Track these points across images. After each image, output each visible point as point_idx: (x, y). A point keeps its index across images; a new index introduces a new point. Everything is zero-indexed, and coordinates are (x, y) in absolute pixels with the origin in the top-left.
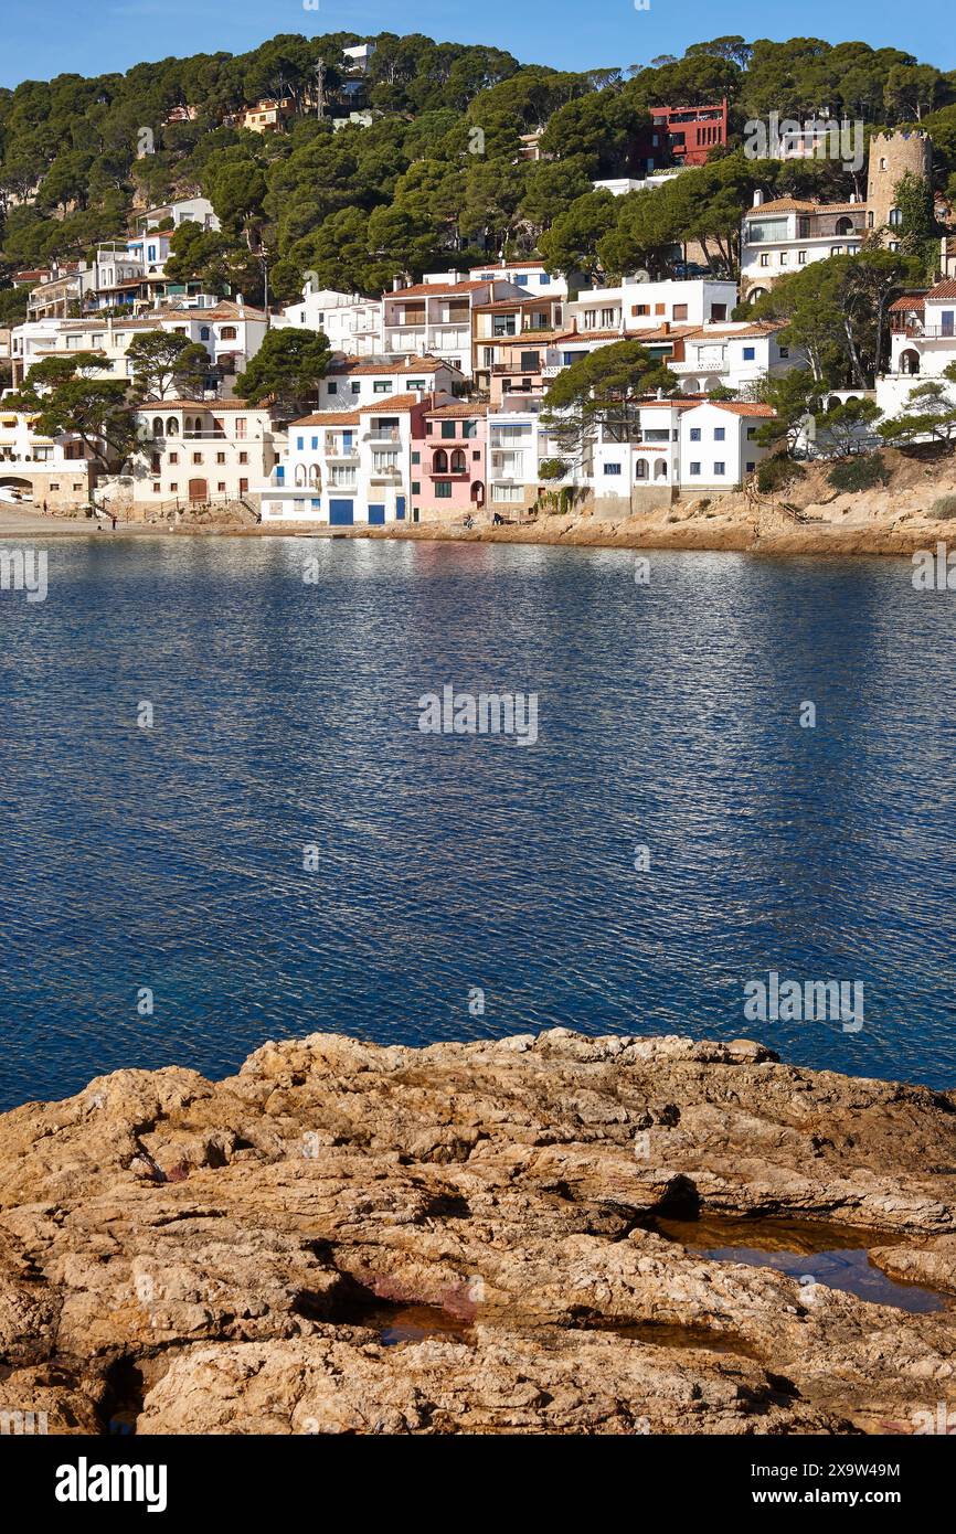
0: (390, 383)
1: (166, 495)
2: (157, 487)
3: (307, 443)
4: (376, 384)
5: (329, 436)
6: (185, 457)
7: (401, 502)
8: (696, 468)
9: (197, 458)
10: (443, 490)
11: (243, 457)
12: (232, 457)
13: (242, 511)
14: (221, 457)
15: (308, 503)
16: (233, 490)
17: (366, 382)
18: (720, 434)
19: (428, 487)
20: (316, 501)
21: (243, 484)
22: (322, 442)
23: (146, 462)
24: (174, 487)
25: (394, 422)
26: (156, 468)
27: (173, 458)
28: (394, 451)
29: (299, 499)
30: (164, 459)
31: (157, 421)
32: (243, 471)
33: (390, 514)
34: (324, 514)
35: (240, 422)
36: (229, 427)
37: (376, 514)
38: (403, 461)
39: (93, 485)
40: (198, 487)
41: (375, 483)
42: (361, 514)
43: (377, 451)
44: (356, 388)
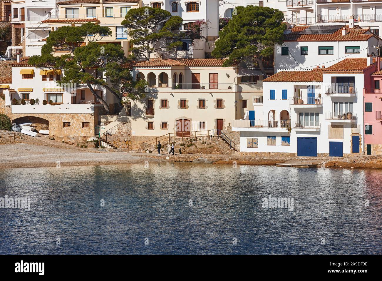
0: (332, 48)
1: (157, 132)
2: (150, 126)
3: (279, 95)
4: (320, 48)
5: (297, 90)
6: (174, 103)
7: (356, 140)
9: (183, 104)
11: (219, 104)
12: (211, 103)
13: (221, 145)
14: (202, 104)
15: (279, 140)
16: (211, 126)
17: (313, 47)
19: (379, 130)
20: (286, 139)
21: (220, 123)
22: (291, 94)
23: (141, 106)
24: (164, 125)
25: (351, 80)
26: (150, 111)
27: (164, 104)
28: (351, 101)
29: (272, 137)
30: (157, 104)
31: (152, 76)
32: (220, 114)
33: (347, 149)
34: (293, 148)
35: (213, 77)
36: (204, 80)
37: (336, 148)
38: (358, 109)
39: (98, 123)
41: (334, 125)
42: (323, 148)
43: (336, 102)
44: (304, 51)
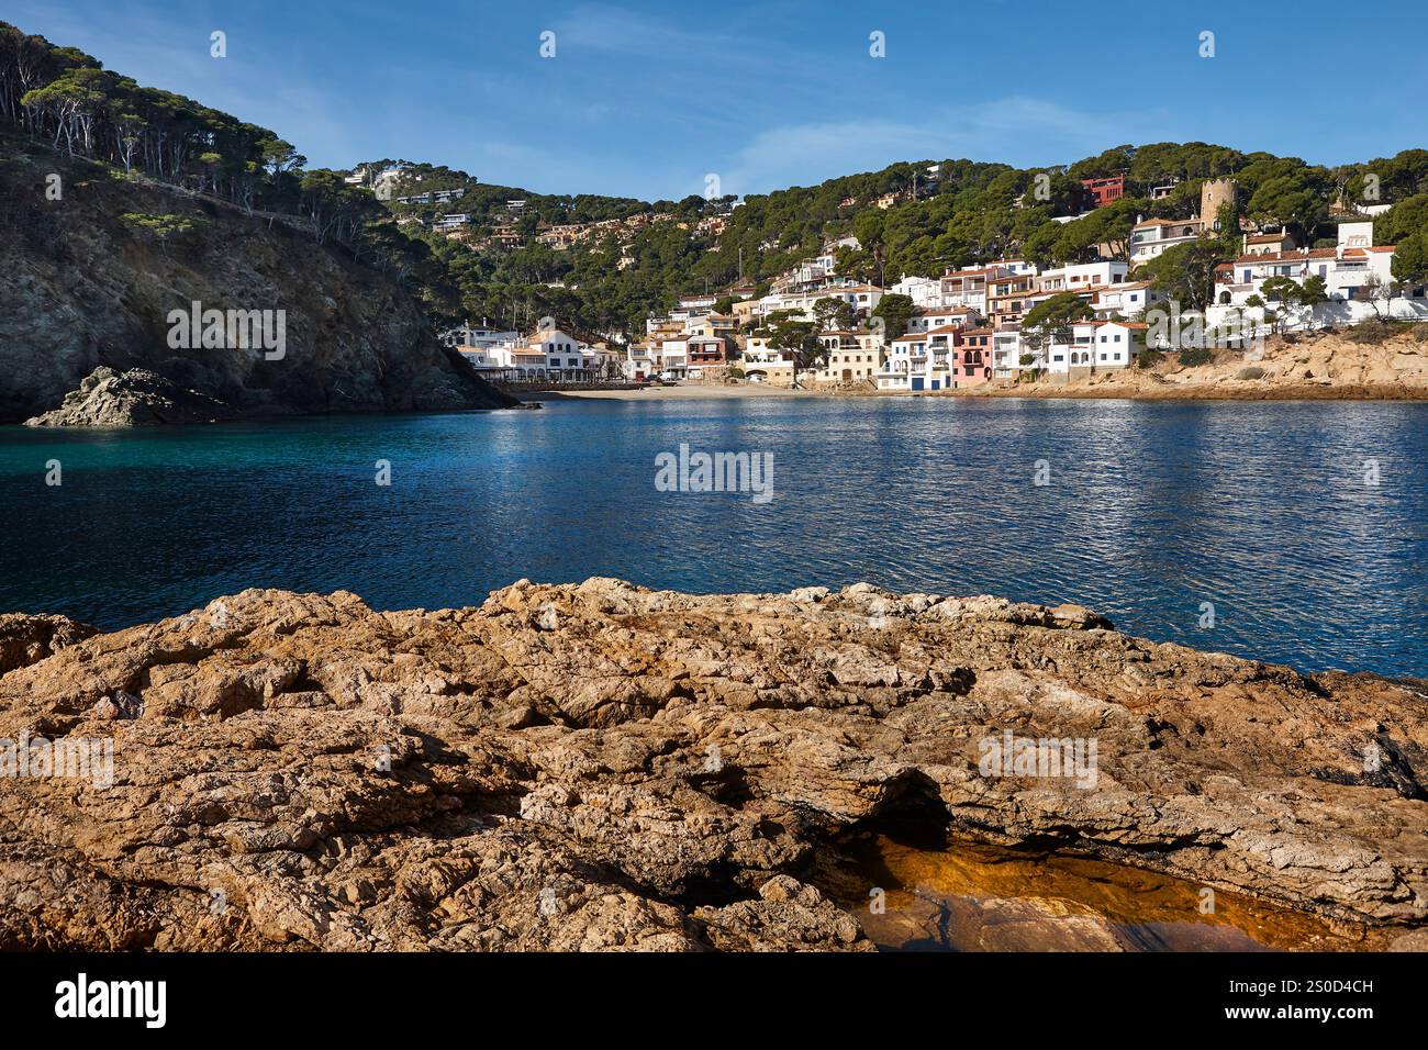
0: (943, 320)
1: (831, 377)
2: (827, 374)
3: (901, 350)
4: (936, 320)
5: (912, 346)
6: (841, 359)
7: (948, 379)
8: (1104, 357)
9: (847, 359)
10: (970, 372)
11: (869, 358)
12: (864, 358)
13: (868, 385)
14: (858, 359)
15: (901, 380)
16: (864, 375)
17: (931, 320)
18: (1117, 338)
19: (962, 371)
20: (905, 379)
21: (869, 371)
22: (908, 350)
23: (822, 362)
24: (835, 373)
25: (945, 338)
26: (827, 364)
27: (835, 359)
28: (945, 352)
29: (897, 378)
30: (831, 359)
31: (827, 341)
33: (943, 385)
34: (909, 385)
35: (868, 341)
36: (863, 344)
37: (936, 384)
38: (949, 358)
39: (796, 373)
40: (847, 373)
41: (935, 369)
42: (928, 385)
43: (936, 353)
44: (926, 323)
